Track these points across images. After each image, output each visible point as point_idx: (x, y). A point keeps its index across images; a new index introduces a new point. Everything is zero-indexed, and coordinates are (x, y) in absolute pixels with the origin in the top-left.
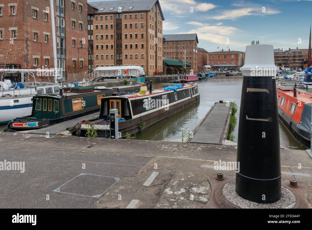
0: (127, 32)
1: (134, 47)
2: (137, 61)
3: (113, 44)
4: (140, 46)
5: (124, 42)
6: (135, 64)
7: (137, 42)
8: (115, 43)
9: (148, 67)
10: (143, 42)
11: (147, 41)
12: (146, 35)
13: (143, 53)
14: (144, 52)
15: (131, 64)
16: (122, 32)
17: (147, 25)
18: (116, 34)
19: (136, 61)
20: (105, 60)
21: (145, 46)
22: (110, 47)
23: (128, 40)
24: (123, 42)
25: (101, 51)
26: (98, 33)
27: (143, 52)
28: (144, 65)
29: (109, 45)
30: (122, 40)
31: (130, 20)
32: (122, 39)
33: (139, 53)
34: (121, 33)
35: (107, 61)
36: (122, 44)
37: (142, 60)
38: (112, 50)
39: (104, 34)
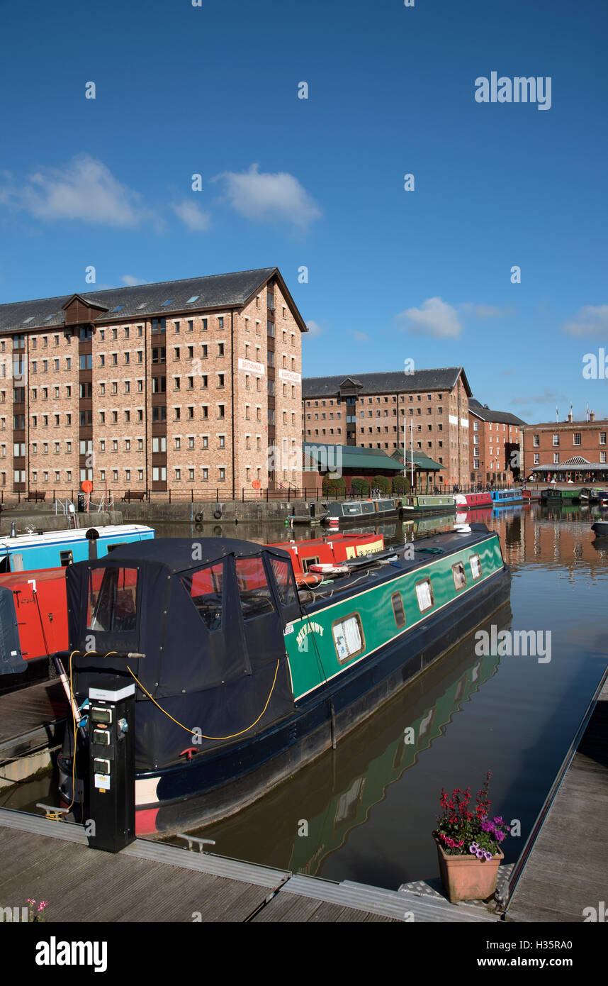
0: (179, 371)
1: (199, 413)
2: (207, 457)
3: (143, 408)
4: (214, 411)
5: (174, 401)
6: (200, 464)
7: (208, 401)
8: (149, 404)
9: (236, 473)
10: (222, 399)
11: (233, 394)
12: (231, 378)
13: (224, 432)
14: (224, 429)
15: (189, 464)
16: (167, 371)
17: (234, 349)
18: (152, 378)
19: (203, 456)
20: (121, 453)
21: (228, 411)
22: (135, 416)
23: (181, 396)
24: (168, 401)
25: (113, 430)
26: (104, 376)
27: (223, 427)
28: (225, 467)
29: (134, 411)
30: (168, 395)
31: (188, 337)
32: (166, 394)
33: (211, 432)
34: (163, 375)
35: (127, 458)
36: (166, 407)
37: (220, 453)
38: (140, 427)
39: (121, 378)
